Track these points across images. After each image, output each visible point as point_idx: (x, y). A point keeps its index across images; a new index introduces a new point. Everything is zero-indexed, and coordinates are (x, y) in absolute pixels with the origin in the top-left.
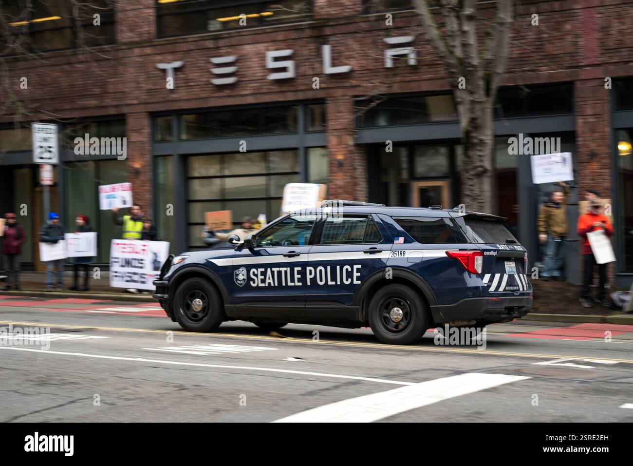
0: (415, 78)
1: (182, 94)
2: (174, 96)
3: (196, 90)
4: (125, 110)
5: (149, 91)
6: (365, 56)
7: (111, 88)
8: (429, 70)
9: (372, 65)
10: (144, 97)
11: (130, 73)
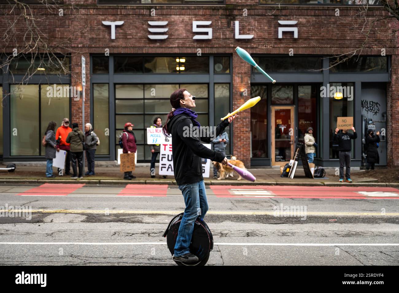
0: (295, 45)
1: (121, 43)
2: (114, 44)
3: (133, 41)
4: (71, 50)
5: (92, 39)
6: (261, 30)
7: (58, 35)
8: (305, 42)
9: (266, 36)
10: (87, 43)
11: (76, 26)
